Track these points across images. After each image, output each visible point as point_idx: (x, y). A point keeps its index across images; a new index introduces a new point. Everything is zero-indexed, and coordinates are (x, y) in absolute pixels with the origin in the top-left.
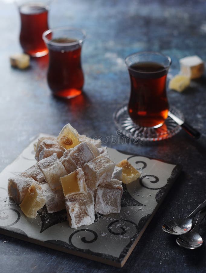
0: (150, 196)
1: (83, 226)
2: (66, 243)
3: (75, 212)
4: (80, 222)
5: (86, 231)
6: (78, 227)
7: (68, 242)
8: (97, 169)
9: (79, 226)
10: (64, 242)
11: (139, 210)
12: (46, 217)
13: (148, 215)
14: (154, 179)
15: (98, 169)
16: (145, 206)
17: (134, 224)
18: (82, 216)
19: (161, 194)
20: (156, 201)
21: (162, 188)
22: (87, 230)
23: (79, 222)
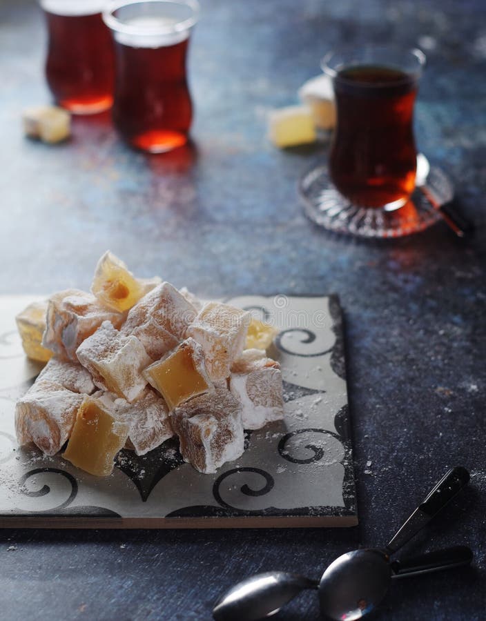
0: (320, 370)
1: (226, 464)
2: (215, 507)
3: (211, 436)
4: (221, 455)
5: (238, 472)
6: (218, 469)
7: (217, 504)
8: (224, 332)
9: (220, 464)
10: (209, 506)
11: (317, 404)
12: (132, 467)
13: (343, 408)
14: (306, 337)
15: (227, 332)
16: (324, 392)
17: (328, 432)
18: (224, 441)
19: (340, 361)
20: (340, 376)
21: (334, 349)
22: (240, 469)
23: (218, 456)
